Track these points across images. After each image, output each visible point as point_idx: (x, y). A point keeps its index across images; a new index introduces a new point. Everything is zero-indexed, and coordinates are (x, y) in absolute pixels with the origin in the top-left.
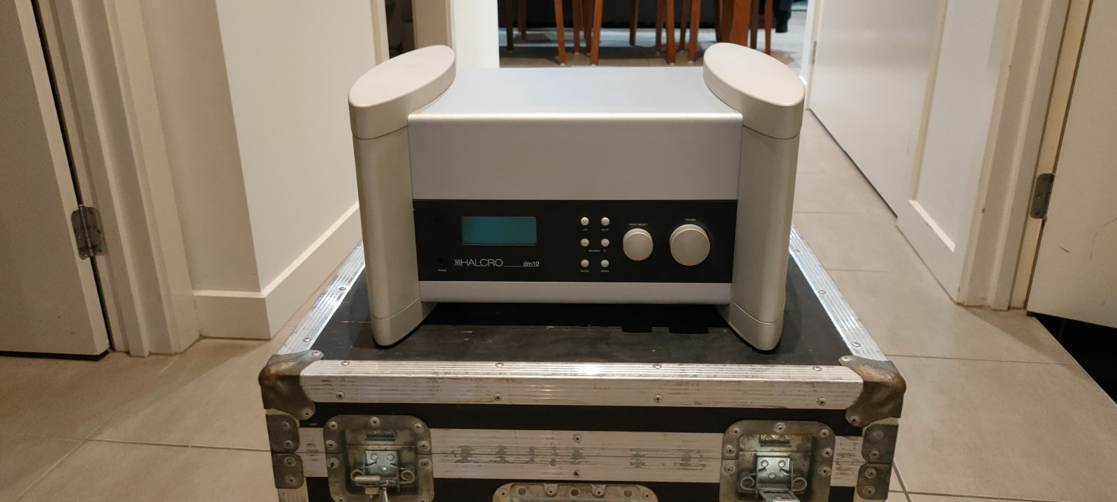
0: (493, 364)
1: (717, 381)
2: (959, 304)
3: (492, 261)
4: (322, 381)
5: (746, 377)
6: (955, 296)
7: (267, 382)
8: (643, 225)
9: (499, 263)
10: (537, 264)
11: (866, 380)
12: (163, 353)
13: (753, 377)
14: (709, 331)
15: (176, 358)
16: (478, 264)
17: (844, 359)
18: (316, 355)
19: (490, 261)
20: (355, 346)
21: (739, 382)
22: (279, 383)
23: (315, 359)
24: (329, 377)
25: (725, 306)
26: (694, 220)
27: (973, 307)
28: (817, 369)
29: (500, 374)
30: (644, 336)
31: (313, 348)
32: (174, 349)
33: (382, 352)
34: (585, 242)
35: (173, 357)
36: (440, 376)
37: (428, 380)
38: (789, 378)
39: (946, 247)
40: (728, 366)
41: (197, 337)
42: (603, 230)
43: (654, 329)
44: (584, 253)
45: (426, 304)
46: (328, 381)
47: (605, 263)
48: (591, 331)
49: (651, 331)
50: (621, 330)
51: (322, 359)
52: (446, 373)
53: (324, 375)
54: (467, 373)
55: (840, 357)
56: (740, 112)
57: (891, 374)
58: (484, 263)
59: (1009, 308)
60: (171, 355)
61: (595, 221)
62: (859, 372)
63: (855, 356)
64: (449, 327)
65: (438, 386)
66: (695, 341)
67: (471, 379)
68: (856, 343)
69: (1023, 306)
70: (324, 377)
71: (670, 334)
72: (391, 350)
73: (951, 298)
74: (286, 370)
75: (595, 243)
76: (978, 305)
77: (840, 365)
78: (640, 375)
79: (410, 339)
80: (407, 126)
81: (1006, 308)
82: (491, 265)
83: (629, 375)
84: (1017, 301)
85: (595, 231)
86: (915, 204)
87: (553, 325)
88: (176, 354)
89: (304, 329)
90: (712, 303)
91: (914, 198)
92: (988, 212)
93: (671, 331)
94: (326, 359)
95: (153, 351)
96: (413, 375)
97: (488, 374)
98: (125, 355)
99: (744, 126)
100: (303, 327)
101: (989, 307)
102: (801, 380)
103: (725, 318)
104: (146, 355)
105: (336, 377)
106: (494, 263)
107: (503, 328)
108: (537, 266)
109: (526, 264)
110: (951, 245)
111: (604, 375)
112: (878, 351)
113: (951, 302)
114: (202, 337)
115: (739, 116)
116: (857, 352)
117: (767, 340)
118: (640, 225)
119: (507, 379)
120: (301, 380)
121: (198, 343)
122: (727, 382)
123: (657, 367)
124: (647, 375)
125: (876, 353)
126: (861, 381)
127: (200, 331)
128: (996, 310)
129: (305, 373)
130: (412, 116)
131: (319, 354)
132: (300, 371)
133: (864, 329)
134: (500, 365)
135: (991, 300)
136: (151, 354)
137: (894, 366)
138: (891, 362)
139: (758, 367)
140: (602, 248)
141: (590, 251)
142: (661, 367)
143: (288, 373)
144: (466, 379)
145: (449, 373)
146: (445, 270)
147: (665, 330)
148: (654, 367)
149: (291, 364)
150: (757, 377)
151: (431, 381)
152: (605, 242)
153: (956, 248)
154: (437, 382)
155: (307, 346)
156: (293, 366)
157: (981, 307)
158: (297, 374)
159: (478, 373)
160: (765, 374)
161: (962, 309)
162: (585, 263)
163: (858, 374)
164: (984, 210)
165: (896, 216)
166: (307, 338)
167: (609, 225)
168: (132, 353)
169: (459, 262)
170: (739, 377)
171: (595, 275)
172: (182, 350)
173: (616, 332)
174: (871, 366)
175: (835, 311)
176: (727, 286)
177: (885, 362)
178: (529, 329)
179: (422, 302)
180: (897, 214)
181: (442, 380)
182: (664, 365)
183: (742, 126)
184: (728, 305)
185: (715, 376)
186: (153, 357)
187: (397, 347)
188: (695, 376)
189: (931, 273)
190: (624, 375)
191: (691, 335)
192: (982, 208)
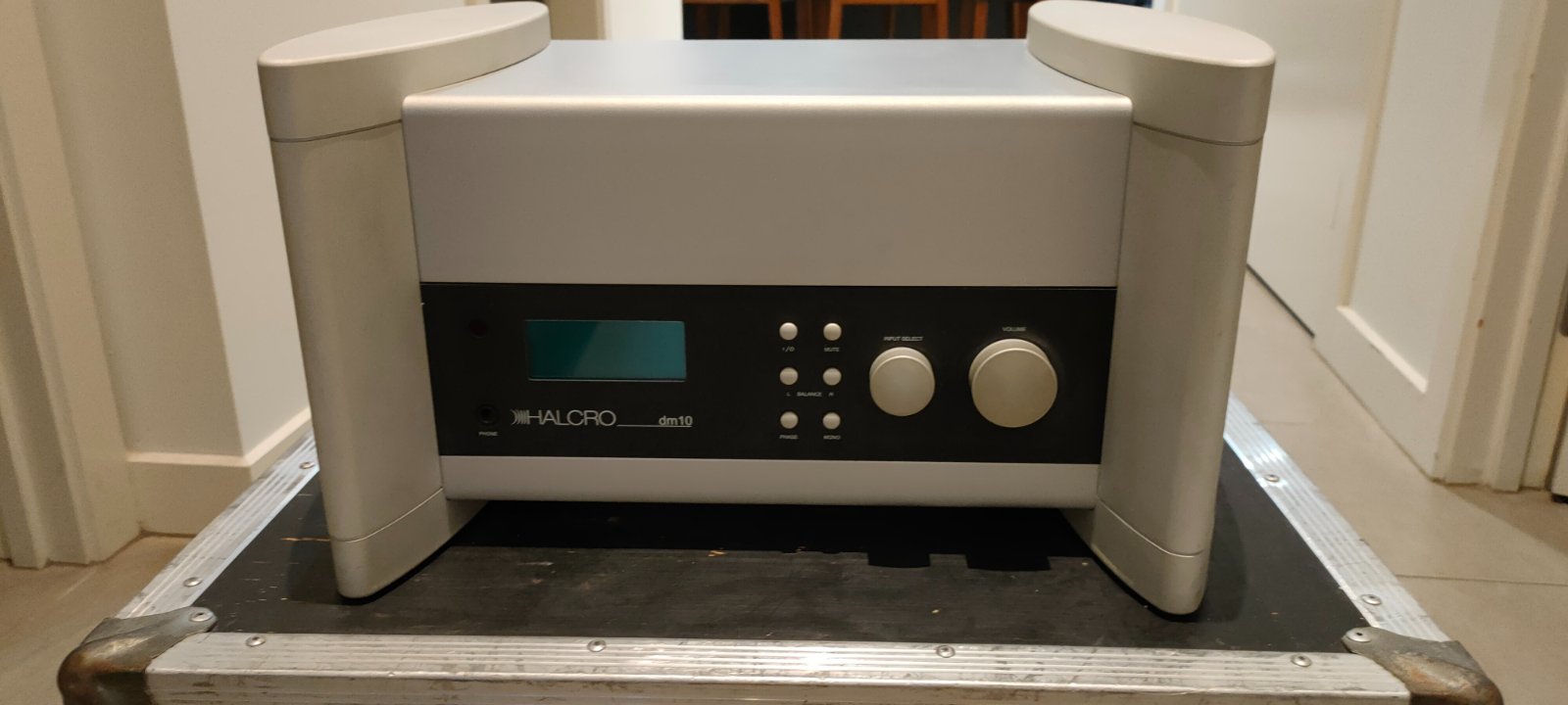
0: (582, 643)
1: (1081, 692)
2: (1436, 481)
3: (593, 415)
4: (195, 685)
5: (1146, 681)
6: (1429, 469)
7: (72, 686)
8: (914, 339)
9: (607, 418)
10: (687, 422)
11: (1415, 691)
12: (70, 562)
13: (1160, 682)
14: (1052, 565)
15: (93, 571)
16: (564, 420)
17: (1353, 636)
18: (199, 619)
19: (589, 415)
20: (294, 594)
21: (1131, 693)
22: (100, 689)
23: (193, 631)
24: (210, 676)
25: (1085, 513)
26: (1023, 329)
27: (1460, 485)
28: (1301, 663)
29: (595, 670)
30: (913, 575)
31: (198, 604)
32: (90, 555)
33: (347, 612)
34: (789, 375)
35: (87, 570)
36: (461, 674)
37: (431, 684)
38: (1244, 686)
39: (1410, 385)
40: (1103, 653)
41: (136, 532)
42: (827, 349)
43: (936, 559)
44: (787, 399)
45: (457, 504)
46: (207, 685)
47: (832, 420)
48: (802, 563)
49: (926, 563)
50: (866, 561)
51: (210, 630)
52: (474, 668)
53: (199, 670)
54: (521, 668)
55: (1344, 633)
56: (1127, 96)
57: (1472, 676)
58: (576, 418)
59: (1522, 488)
60: (84, 566)
61: (810, 331)
62: (1397, 672)
63: (1377, 630)
64: (507, 553)
65: (454, 697)
66: (1023, 588)
67: (529, 682)
68: (1372, 597)
69: (1543, 485)
70: (201, 675)
71: (971, 573)
72: (369, 606)
73: (1422, 471)
74: (116, 658)
75: (811, 377)
76: (1469, 481)
77: (1349, 651)
78: (908, 676)
79: (416, 579)
80: (400, 121)
81: (1515, 488)
82: (591, 422)
83: (883, 674)
84: (1536, 477)
85: (810, 353)
86: (1350, 314)
87: (724, 549)
88: (93, 563)
89: (195, 556)
90: (1057, 506)
91: (1346, 303)
92: (1489, 327)
93: (971, 565)
94: (219, 631)
95: (54, 558)
96: (398, 673)
97: (569, 669)
98: (4, 565)
99: (1135, 123)
100: (193, 553)
101: (1488, 486)
102: (1270, 691)
103: (1084, 538)
104: (41, 564)
105: (225, 677)
106: (598, 419)
107: (617, 555)
108: (689, 425)
109: (665, 422)
110: (1420, 382)
111: (826, 674)
112: (1422, 617)
113: (1421, 476)
114: (144, 534)
115: (1124, 102)
116: (1379, 619)
117: (1183, 589)
118: (905, 339)
119: (610, 683)
120: (150, 682)
121: (138, 543)
122: (1103, 693)
123: (945, 654)
124: (922, 676)
125: (1419, 620)
126: (1404, 693)
127: (140, 523)
128: (1498, 492)
129: (160, 666)
130: (411, 101)
131: (207, 616)
132: (148, 662)
133: (1378, 562)
134: (598, 648)
135: (1490, 474)
136: (50, 563)
137: (1468, 655)
138: (1458, 643)
139: (1170, 655)
140: (827, 388)
141: (799, 394)
142: (954, 654)
143: (119, 667)
144: (518, 681)
145: (481, 668)
146: (494, 434)
147: (958, 561)
148: (938, 653)
149: (133, 643)
150: (1170, 682)
151: (440, 684)
152: (832, 376)
153: (1430, 386)
154: (452, 689)
155: (186, 597)
156: (139, 646)
157: (1473, 485)
158: (140, 670)
159: (545, 668)
160: (1188, 674)
161: (1443, 490)
162: (789, 419)
163: (1395, 675)
164: (1481, 323)
165: (1311, 334)
166: (192, 579)
167: (838, 340)
168: (17, 561)
169: (523, 417)
170: (1130, 680)
171: (811, 445)
172: (104, 558)
173: (855, 565)
174: (1420, 655)
175: (1307, 521)
176: (1090, 469)
177: (1446, 643)
178: (672, 557)
179: (448, 499)
180: (1313, 328)
181: (463, 685)
182: (961, 649)
183: (1132, 123)
184: (1092, 509)
185: (1075, 679)
186: (54, 568)
187: (381, 600)
188: (1030, 678)
189: (1382, 428)
190: (870, 674)
191: (1013, 575)
192: (1478, 318)
